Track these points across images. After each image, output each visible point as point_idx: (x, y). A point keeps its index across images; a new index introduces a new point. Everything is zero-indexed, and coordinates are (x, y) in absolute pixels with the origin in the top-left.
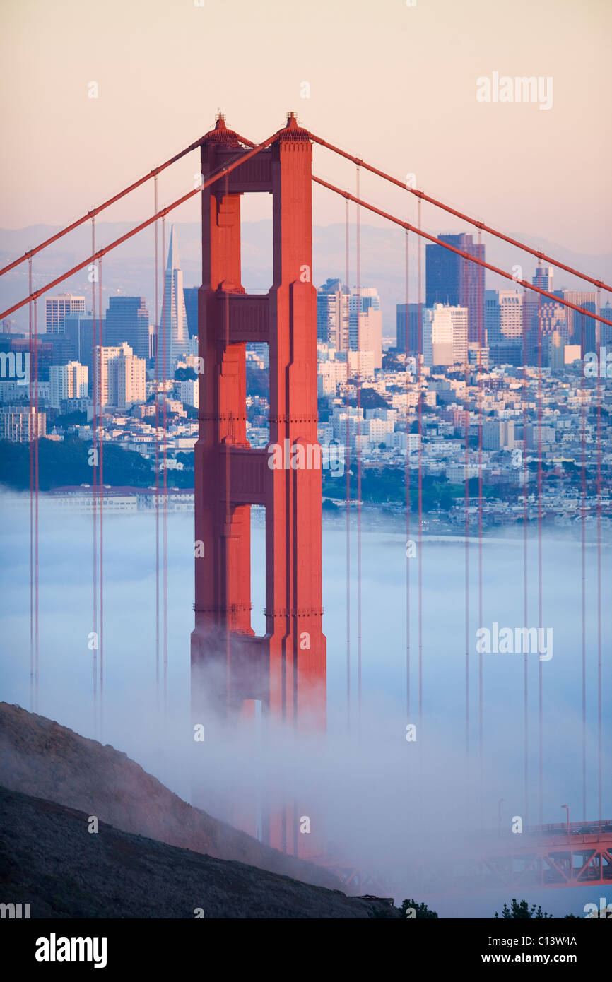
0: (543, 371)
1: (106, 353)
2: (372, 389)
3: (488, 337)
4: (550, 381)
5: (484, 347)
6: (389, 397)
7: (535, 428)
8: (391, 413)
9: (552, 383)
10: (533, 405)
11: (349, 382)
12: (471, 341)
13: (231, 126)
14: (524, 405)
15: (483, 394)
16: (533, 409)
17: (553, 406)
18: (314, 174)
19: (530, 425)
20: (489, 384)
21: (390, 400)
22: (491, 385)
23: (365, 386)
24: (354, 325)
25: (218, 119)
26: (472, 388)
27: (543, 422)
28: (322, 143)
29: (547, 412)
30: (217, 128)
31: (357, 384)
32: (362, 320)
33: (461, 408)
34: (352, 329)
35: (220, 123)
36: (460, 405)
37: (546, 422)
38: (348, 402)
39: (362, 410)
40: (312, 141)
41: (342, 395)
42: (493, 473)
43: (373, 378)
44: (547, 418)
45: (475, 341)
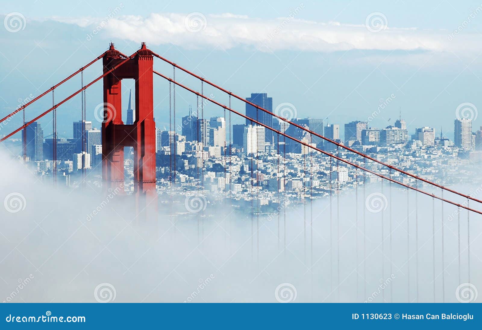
0: (298, 155)
1: (98, 147)
2: (219, 164)
3: (274, 140)
4: (301, 160)
5: (272, 144)
6: (227, 167)
7: (293, 181)
8: (228, 174)
9: (301, 161)
10: (292, 171)
11: (210, 160)
12: (267, 142)
13: (117, 48)
14: (289, 171)
15: (270, 166)
16: (292, 173)
17: (302, 171)
18: (154, 70)
19: (291, 180)
20: (273, 161)
21: (227, 169)
22: (274, 162)
23: (217, 162)
24: (212, 135)
25: (110, 45)
26: (266, 163)
27: (297, 178)
28: (158, 56)
29: (299, 174)
30: (110, 49)
31: (212, 162)
32: (215, 132)
33: (260, 172)
34: (211, 136)
35: (112, 46)
36: (259, 171)
37: (298, 179)
38: (208, 170)
39: (215, 173)
40: (153, 55)
41: (206, 166)
42: (273, 202)
43: (220, 159)
44: (299, 177)
45: (268, 142)
